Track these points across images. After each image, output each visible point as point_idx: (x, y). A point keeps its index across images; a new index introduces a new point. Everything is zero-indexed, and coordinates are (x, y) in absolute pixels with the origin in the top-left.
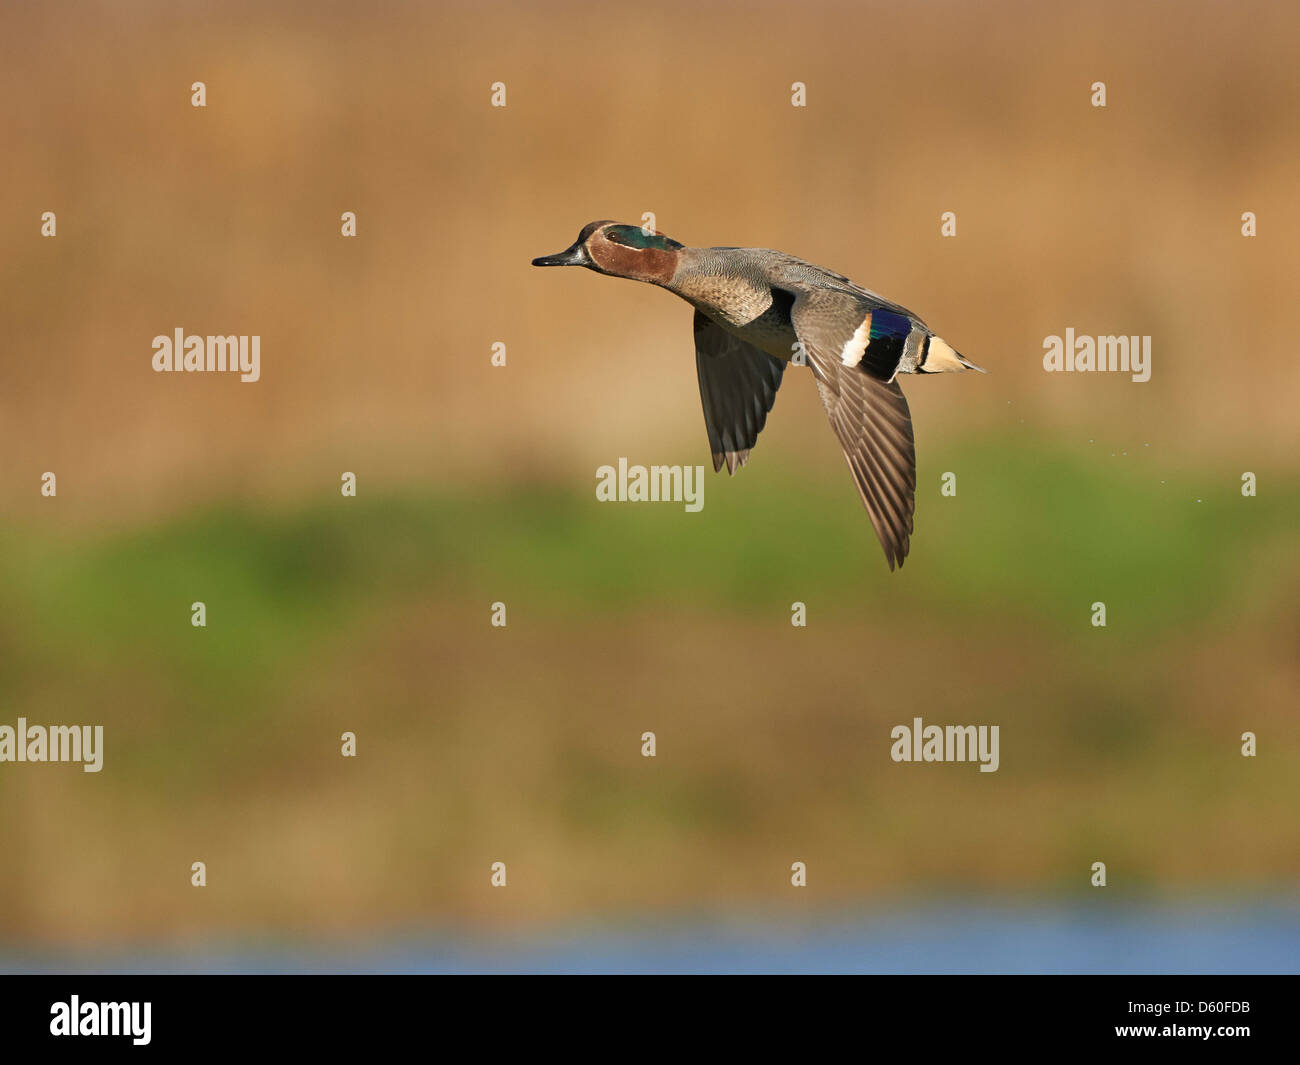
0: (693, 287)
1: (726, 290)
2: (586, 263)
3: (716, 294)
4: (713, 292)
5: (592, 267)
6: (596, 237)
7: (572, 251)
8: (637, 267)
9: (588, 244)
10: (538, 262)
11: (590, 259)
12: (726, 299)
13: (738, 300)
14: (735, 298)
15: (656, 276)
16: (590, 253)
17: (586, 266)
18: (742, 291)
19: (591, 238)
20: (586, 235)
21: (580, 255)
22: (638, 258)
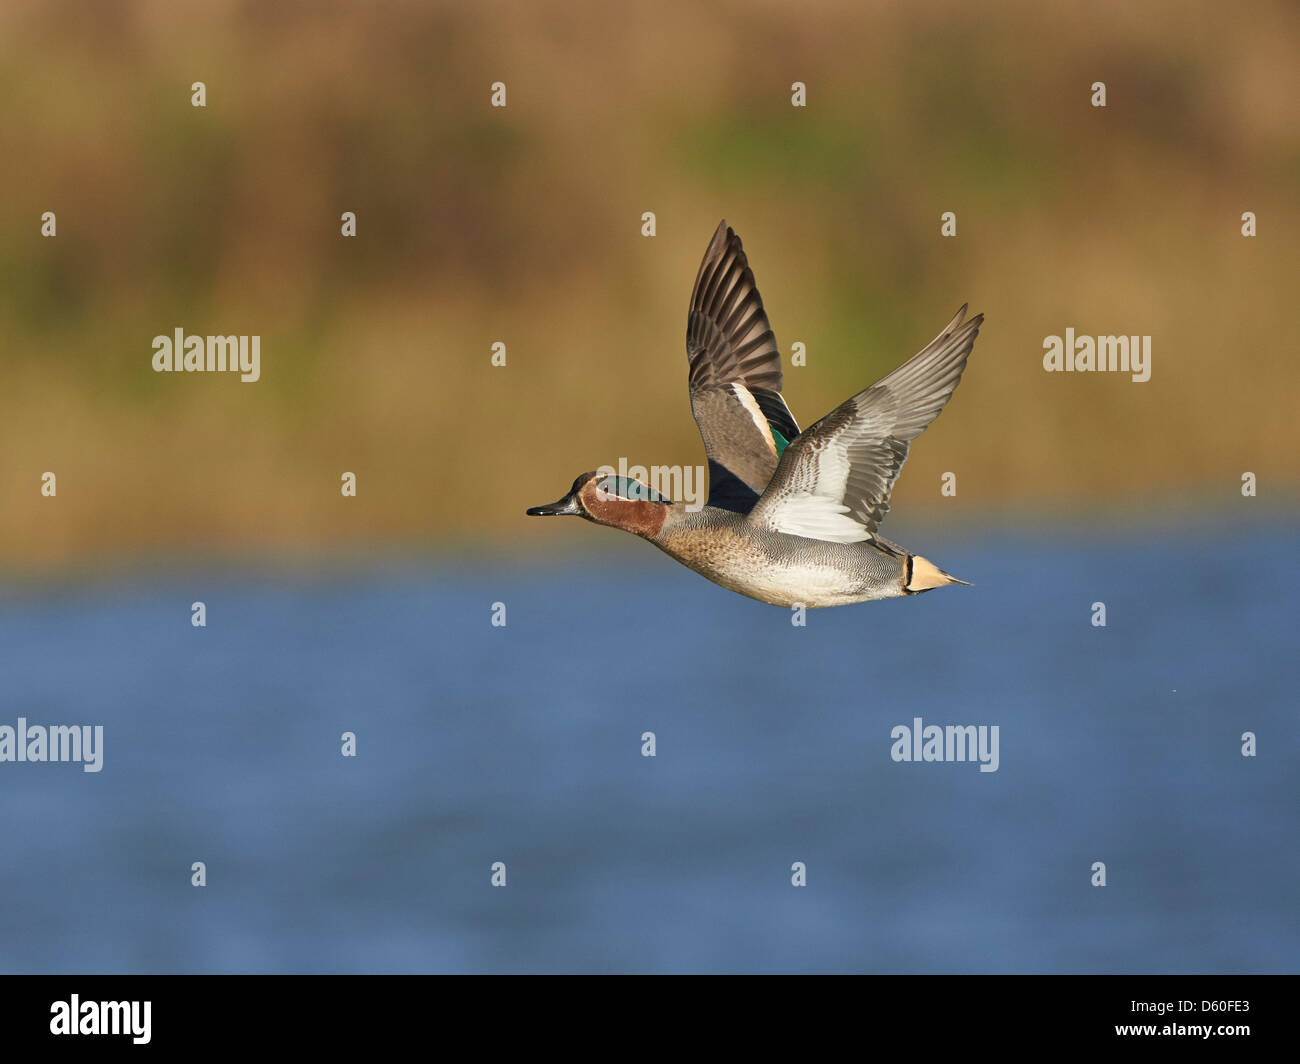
0: (681, 540)
1: (713, 542)
2: (579, 512)
3: (704, 547)
4: (700, 545)
5: (585, 515)
6: (588, 488)
7: (565, 501)
8: (627, 517)
9: (581, 494)
10: (532, 512)
11: (583, 509)
12: (713, 550)
13: (724, 550)
14: (721, 547)
15: (645, 528)
16: (583, 504)
17: (579, 515)
18: (727, 539)
19: (584, 489)
20: (579, 485)
21: (573, 506)
22: (628, 509)
